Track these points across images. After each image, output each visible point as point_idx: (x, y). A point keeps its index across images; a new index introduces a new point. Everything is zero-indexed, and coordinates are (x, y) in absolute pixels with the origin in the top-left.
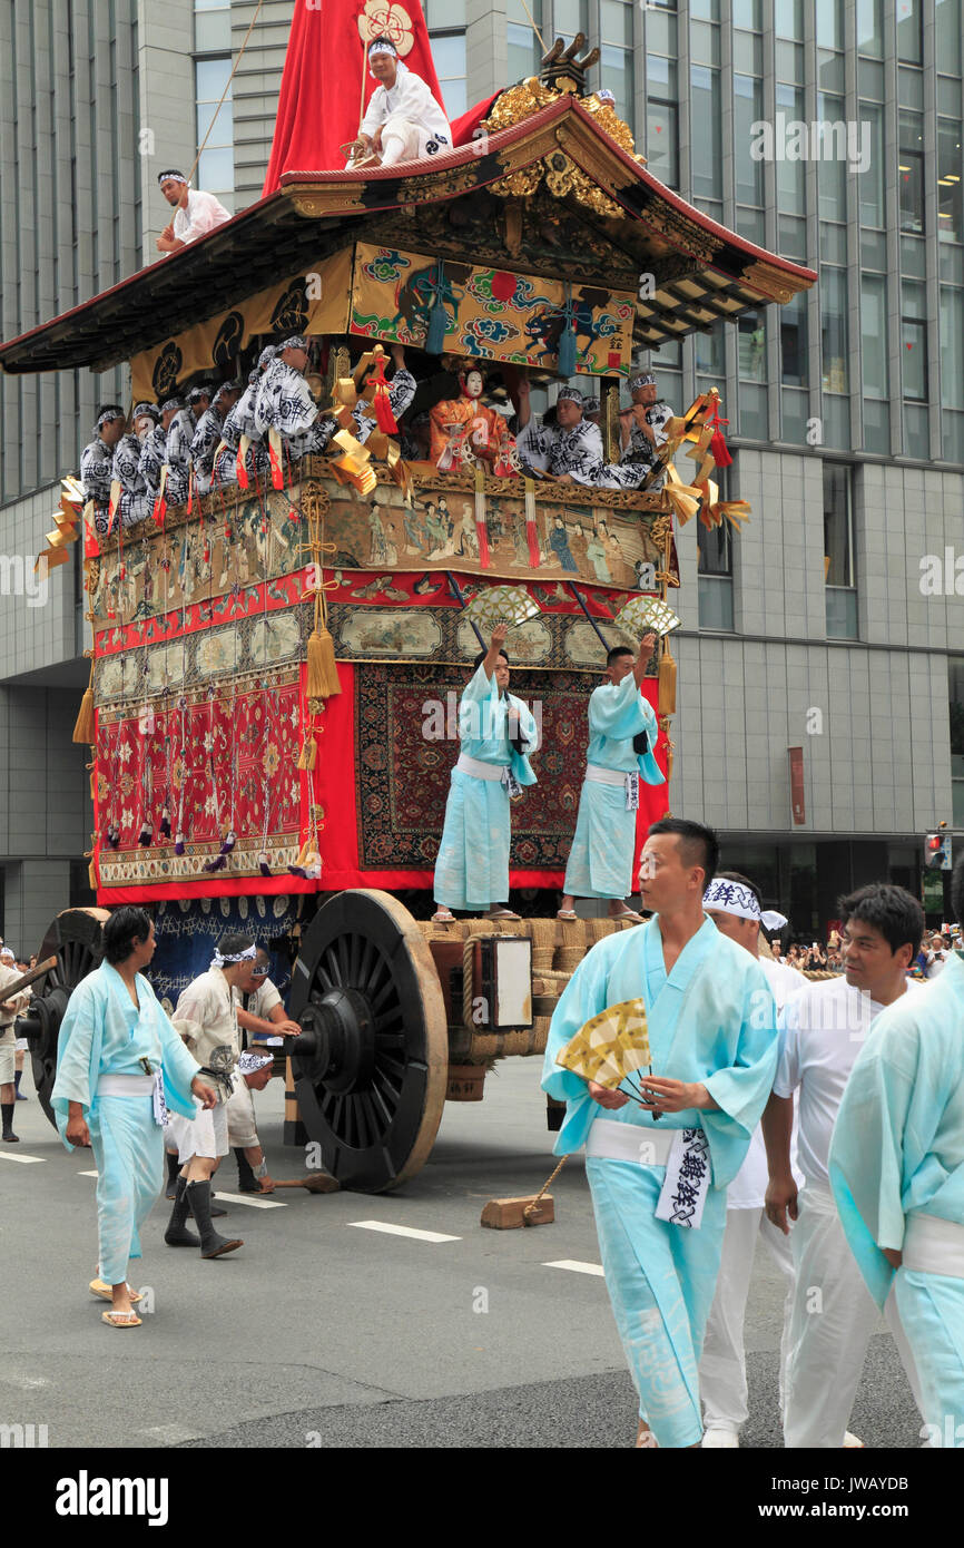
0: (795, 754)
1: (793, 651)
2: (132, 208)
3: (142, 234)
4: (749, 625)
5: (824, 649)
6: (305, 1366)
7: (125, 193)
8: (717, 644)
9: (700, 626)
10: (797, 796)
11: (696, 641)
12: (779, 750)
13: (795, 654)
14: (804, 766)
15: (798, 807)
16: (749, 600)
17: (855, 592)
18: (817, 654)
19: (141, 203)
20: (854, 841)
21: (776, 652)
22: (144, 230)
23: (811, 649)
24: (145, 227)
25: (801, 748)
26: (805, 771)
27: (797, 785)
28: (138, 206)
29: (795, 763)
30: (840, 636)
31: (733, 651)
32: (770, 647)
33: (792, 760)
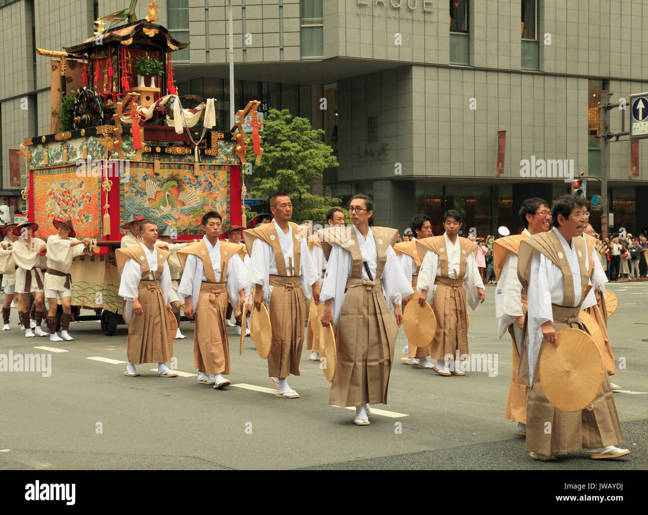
0: (502, 134)
1: (502, 76)
4: (478, 62)
5: (520, 75)
6: (194, 457)
8: (460, 72)
9: (451, 61)
10: (501, 158)
11: (448, 70)
12: (493, 133)
13: (503, 78)
14: (506, 141)
15: (500, 164)
16: (478, 46)
17: (538, 43)
18: (516, 78)
20: (533, 183)
21: (492, 76)
23: (512, 75)
25: (505, 131)
26: (506, 144)
27: (501, 152)
29: (501, 140)
30: (529, 68)
31: (468, 76)
32: (489, 74)
33: (499, 138)
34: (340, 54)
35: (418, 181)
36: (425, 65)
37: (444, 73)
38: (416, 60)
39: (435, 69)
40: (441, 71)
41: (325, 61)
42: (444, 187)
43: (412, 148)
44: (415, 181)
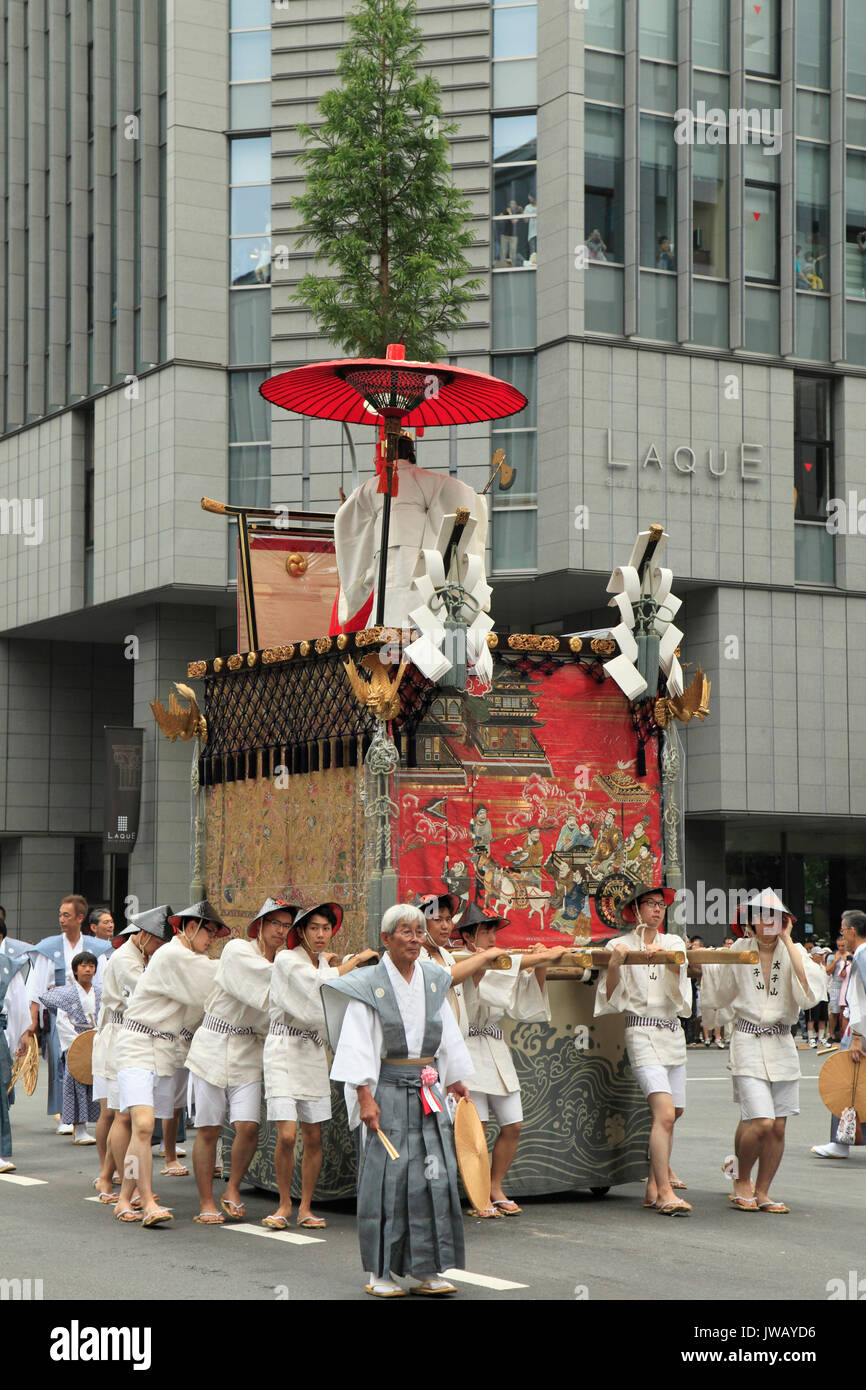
2: (156, 99)
3: (166, 129)
4: (854, 580)
7: (148, 83)
9: (796, 578)
11: (791, 596)
19: (165, 93)
22: (169, 125)
24: (170, 121)
28: (162, 97)
34: (572, 566)
35: (729, 821)
36: (745, 587)
37: (783, 601)
38: (724, 577)
39: (765, 595)
40: (778, 597)
41: (539, 578)
42: (783, 835)
43: (719, 753)
44: (724, 822)
